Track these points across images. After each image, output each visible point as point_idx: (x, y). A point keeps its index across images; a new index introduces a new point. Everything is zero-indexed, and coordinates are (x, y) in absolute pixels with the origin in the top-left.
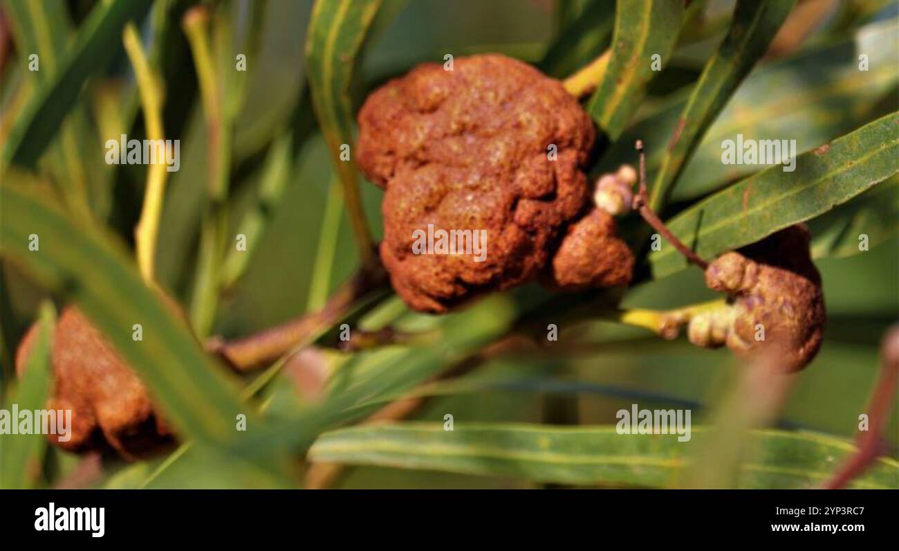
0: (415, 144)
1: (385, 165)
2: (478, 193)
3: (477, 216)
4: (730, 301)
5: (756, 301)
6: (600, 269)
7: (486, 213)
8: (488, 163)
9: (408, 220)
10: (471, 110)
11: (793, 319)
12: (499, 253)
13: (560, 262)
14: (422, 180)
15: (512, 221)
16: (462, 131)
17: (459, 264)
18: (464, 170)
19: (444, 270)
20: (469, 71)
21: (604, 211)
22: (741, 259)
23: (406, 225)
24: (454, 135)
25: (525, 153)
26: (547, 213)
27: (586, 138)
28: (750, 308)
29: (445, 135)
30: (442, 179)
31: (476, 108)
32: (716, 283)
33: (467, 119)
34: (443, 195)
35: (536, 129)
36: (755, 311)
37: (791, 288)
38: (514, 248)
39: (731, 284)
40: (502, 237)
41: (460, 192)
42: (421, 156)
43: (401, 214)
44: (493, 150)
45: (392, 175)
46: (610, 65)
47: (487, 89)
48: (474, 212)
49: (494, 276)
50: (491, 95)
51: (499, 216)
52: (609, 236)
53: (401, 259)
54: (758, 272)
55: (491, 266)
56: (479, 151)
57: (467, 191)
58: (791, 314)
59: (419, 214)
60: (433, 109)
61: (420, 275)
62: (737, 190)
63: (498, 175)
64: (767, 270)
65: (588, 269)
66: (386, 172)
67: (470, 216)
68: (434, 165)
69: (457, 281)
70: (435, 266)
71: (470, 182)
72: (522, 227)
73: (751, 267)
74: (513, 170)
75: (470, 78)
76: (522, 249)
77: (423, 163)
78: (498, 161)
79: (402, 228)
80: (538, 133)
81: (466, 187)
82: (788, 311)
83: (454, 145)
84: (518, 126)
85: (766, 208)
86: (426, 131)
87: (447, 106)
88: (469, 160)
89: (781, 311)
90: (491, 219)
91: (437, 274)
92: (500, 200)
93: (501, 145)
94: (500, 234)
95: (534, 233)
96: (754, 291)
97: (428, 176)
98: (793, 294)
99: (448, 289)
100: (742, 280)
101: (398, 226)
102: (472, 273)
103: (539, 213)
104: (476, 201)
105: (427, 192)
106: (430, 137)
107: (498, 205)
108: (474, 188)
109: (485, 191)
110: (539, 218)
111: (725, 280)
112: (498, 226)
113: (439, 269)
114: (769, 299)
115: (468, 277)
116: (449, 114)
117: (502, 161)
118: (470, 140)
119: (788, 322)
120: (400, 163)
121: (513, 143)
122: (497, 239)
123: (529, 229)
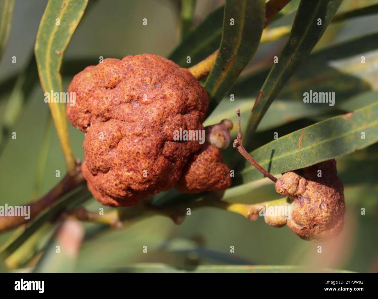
0: (103, 108)
1: (84, 119)
2: (141, 138)
3: (141, 152)
4: (290, 201)
5: (306, 201)
6: (213, 180)
7: (146, 150)
8: (147, 120)
9: (99, 153)
10: (136, 87)
11: (327, 212)
12: (154, 173)
13: (189, 177)
14: (108, 130)
15: (161, 154)
16: (131, 100)
17: (129, 179)
18: (132, 124)
19: (120, 183)
20: (134, 64)
21: (214, 146)
22: (297, 176)
23: (98, 156)
24: (126, 103)
25: (168, 114)
26: (181, 149)
27: (204, 104)
28: (302, 205)
29: (121, 103)
30: (119, 129)
31: (139, 87)
32: (282, 190)
33: (134, 93)
34: (120, 139)
35: (175, 100)
36: (305, 207)
37: (326, 194)
38: (163, 170)
39: (290, 191)
40: (155, 164)
41: (130, 137)
42: (106, 114)
43: (95, 149)
44: (150, 112)
45: (89, 125)
46: (218, 60)
47: (146, 75)
48: (139, 149)
49: (150, 186)
50: (148, 79)
51: (154, 151)
52: (217, 161)
53: (95, 175)
54: (306, 184)
55: (149, 181)
56: (141, 112)
57: (135, 137)
58: (326, 209)
59: (106, 150)
60: (114, 87)
61: (106, 185)
62: (295, 135)
63: (153, 127)
64: (311, 183)
65: (206, 180)
66: (85, 123)
67: (136, 152)
68: (114, 120)
69: (128, 189)
70: (115, 180)
71: (136, 131)
72: (167, 158)
73: (302, 181)
74: (162, 124)
75: (135, 68)
76: (166, 170)
77: (108, 119)
78: (153, 119)
79: (96, 158)
80: (176, 102)
81: (134, 134)
82: (324, 207)
83: (126, 109)
84: (164, 98)
85: (313, 148)
86: (110, 100)
87: (121, 85)
88: (135, 118)
89: (320, 207)
90: (149, 153)
91: (116, 185)
92: (154, 142)
93: (154, 109)
94: (154, 162)
95: (174, 161)
96: (304, 195)
97: (111, 126)
98: (327, 197)
99: (123, 194)
100: (297, 188)
101: (93, 157)
102: (137, 185)
103: (177, 149)
104: (140, 143)
105: (111, 137)
106: (112, 104)
107: (153, 145)
108: (139, 135)
109: (145, 137)
110: (177, 152)
111: (287, 189)
112: (153, 157)
113: (118, 182)
114: (313, 200)
115: (134, 187)
116: (123, 90)
117: (155, 119)
118: (136, 105)
119: (324, 214)
120: (94, 118)
121: (162, 108)
122: (153, 165)
123: (170, 159)
